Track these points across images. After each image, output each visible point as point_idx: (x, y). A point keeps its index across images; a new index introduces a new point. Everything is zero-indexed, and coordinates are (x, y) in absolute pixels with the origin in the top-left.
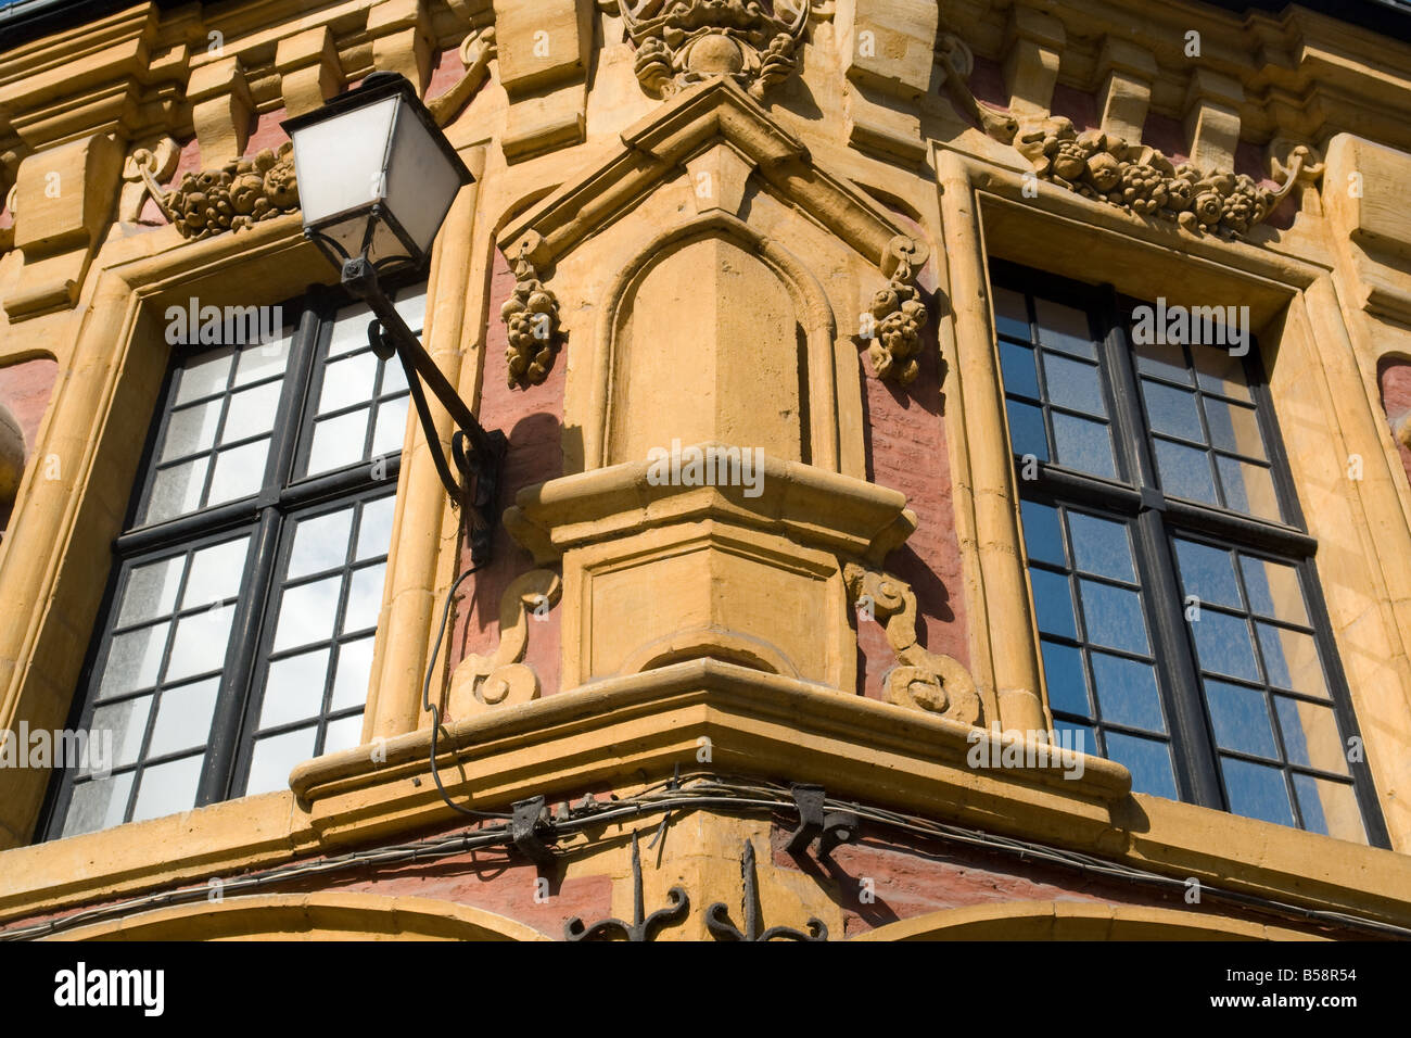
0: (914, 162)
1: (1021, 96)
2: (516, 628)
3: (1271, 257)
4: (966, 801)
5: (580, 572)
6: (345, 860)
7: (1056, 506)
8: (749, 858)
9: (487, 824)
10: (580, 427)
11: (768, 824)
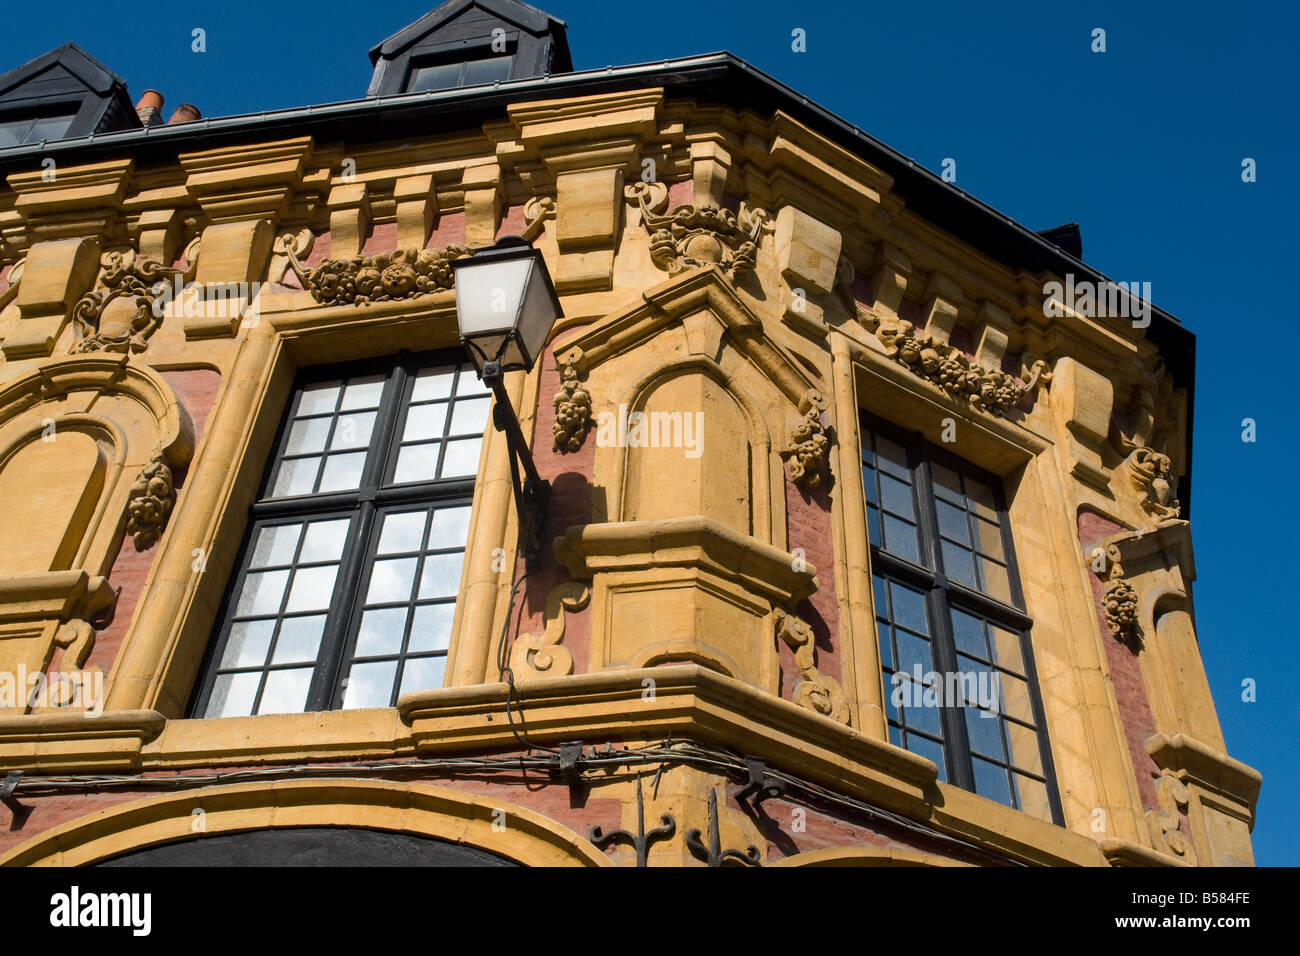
0: (819, 338)
1: (882, 302)
2: (558, 620)
3: (1021, 431)
4: (842, 776)
5: (605, 589)
6: (433, 763)
7: (884, 578)
8: (713, 802)
9: (535, 752)
10: (604, 488)
11: (724, 778)
